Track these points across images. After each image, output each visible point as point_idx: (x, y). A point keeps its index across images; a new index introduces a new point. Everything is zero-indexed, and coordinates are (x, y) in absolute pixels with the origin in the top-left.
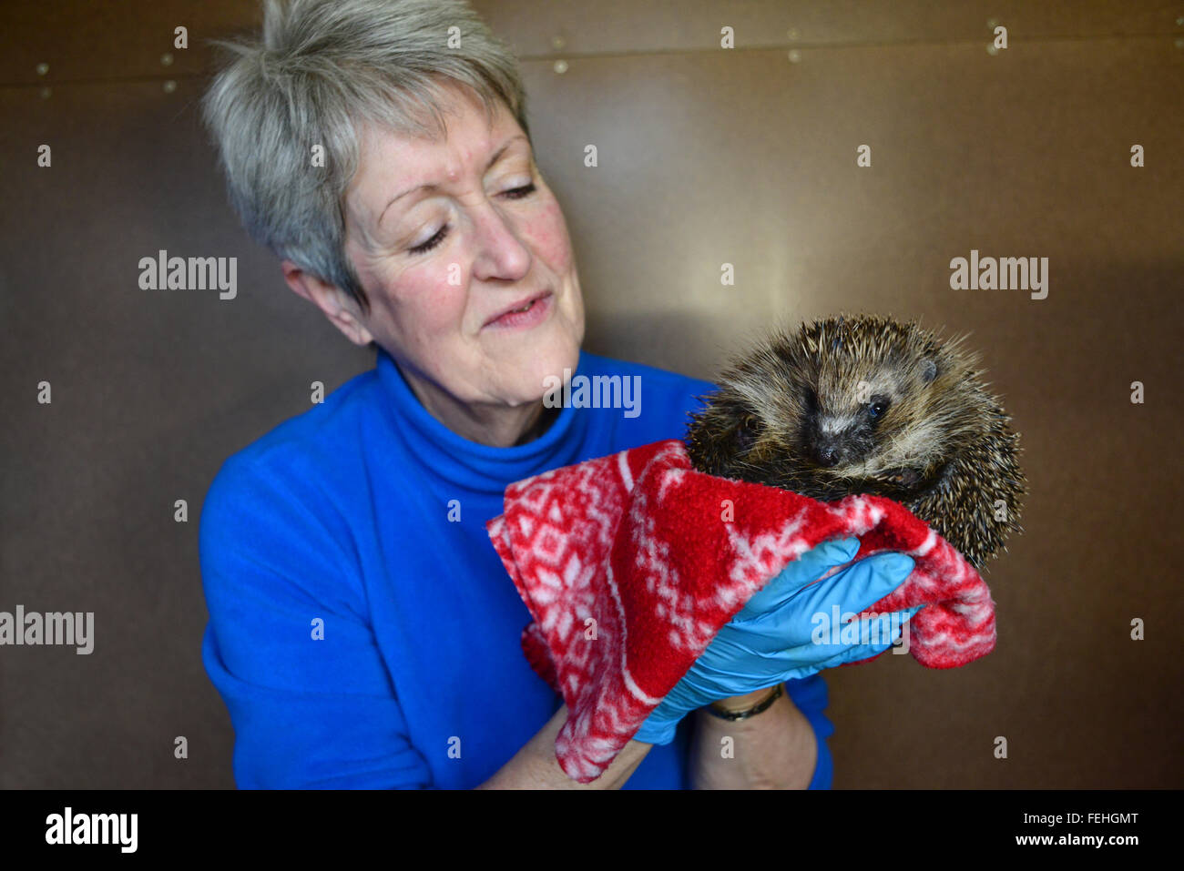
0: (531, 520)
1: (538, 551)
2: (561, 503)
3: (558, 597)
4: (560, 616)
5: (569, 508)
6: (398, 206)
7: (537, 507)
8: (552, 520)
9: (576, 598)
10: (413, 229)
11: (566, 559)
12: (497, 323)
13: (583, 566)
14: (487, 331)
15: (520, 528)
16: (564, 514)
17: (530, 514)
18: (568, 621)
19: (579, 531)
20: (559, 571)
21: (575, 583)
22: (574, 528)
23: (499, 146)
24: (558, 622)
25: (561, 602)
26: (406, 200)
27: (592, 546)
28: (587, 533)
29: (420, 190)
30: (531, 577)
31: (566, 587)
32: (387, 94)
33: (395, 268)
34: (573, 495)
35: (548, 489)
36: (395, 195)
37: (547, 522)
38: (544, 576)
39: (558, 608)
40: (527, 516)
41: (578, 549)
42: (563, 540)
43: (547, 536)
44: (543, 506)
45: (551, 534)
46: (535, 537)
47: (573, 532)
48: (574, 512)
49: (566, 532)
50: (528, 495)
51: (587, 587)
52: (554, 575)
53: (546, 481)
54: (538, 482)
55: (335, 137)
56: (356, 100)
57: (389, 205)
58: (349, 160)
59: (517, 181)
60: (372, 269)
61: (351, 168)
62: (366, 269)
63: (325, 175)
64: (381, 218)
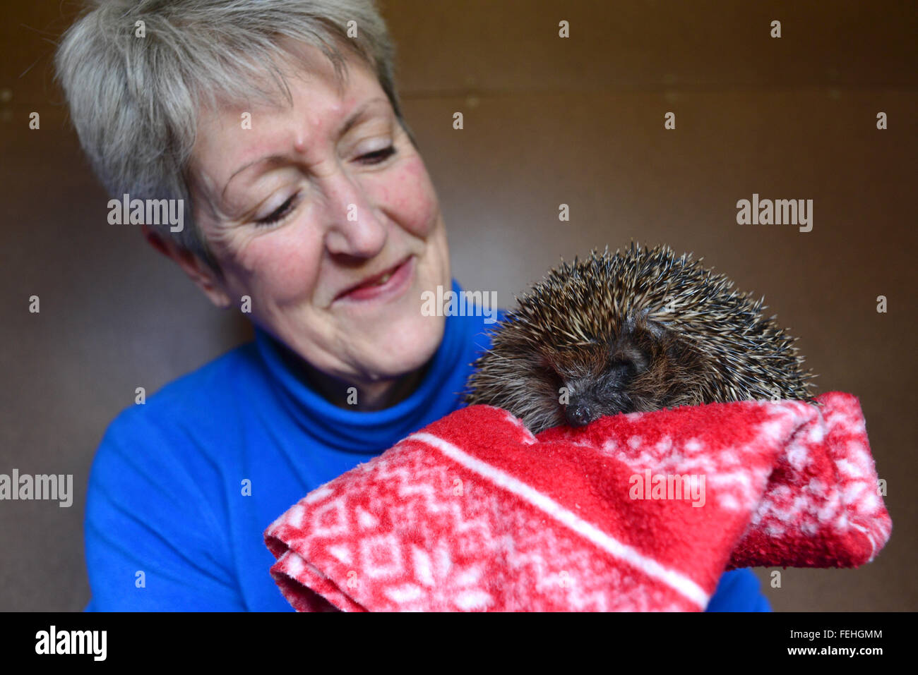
0: (345, 545)
1: (374, 572)
2: (365, 506)
5: (377, 503)
6: (241, 180)
7: (343, 528)
8: (366, 529)
9: (447, 593)
10: (259, 201)
11: (408, 558)
13: (430, 551)
14: (339, 304)
15: (336, 560)
16: (375, 513)
17: (338, 540)
19: (402, 518)
20: (409, 578)
21: (435, 577)
22: (394, 519)
23: (353, 110)
27: (424, 524)
28: (411, 515)
29: (265, 161)
32: (223, 58)
33: (243, 238)
34: (374, 490)
35: (340, 504)
36: (238, 167)
37: (363, 536)
38: (396, 595)
40: (335, 543)
41: (413, 539)
42: (392, 542)
43: (372, 550)
44: (347, 522)
45: (375, 545)
46: (361, 559)
47: (395, 525)
48: (384, 503)
49: (389, 531)
50: (316, 523)
51: (454, 569)
52: (407, 585)
53: (328, 499)
54: (317, 505)
55: (170, 106)
56: (192, 65)
57: (233, 176)
58: (186, 131)
59: (374, 145)
60: (220, 239)
61: (189, 138)
62: (215, 239)
63: (164, 144)
64: (225, 190)
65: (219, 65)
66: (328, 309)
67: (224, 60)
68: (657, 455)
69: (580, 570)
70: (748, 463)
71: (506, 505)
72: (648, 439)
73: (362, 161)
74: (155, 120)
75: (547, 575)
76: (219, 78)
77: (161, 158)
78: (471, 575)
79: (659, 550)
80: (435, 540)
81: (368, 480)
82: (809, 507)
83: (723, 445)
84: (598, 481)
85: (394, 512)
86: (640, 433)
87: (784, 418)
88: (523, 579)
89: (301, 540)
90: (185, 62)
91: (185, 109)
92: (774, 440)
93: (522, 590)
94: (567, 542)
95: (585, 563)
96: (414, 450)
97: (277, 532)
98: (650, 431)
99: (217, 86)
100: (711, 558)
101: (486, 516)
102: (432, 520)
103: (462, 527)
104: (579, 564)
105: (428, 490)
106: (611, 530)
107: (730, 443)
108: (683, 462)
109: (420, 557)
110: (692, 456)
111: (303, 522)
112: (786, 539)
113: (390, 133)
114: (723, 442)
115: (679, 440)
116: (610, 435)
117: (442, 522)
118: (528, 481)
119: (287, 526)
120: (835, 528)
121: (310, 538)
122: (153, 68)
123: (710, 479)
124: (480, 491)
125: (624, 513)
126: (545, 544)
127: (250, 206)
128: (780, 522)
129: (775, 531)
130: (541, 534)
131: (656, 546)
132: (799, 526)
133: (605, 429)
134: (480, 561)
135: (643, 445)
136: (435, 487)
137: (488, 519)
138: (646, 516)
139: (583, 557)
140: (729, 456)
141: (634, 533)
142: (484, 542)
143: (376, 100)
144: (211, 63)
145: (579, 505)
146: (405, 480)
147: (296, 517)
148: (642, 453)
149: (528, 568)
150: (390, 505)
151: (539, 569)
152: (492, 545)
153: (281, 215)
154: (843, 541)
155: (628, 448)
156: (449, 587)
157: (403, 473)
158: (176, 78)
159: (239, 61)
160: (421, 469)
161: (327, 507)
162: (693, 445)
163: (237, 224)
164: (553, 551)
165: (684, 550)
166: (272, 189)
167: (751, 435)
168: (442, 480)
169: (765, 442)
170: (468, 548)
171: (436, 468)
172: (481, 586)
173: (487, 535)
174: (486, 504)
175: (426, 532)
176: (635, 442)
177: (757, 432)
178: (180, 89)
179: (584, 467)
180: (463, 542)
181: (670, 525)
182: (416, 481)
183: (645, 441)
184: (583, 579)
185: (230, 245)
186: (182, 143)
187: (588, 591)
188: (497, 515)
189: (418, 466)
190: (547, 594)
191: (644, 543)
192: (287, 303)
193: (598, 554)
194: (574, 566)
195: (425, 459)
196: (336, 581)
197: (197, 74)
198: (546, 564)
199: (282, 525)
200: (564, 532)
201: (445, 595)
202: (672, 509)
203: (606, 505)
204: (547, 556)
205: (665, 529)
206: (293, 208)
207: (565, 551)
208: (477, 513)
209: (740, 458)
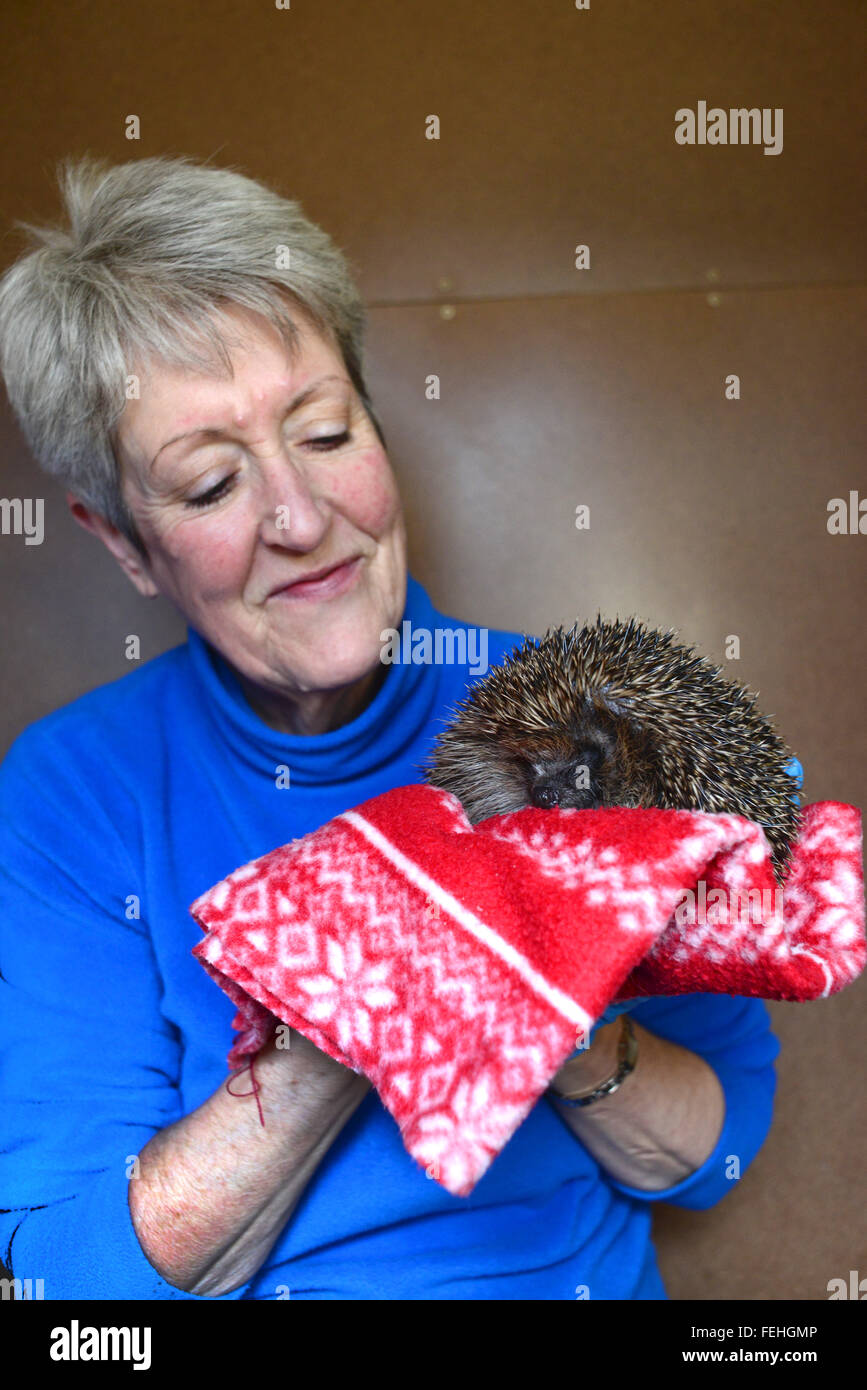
0: (262, 931)
1: (288, 961)
2: (285, 891)
3: (338, 1000)
4: (352, 1020)
5: (296, 890)
6: (173, 451)
7: (262, 913)
8: (285, 916)
9: (357, 988)
10: (190, 478)
11: (322, 948)
12: (285, 594)
13: (343, 944)
14: (273, 602)
15: (252, 947)
16: (293, 900)
17: (256, 926)
18: (363, 1019)
19: (318, 907)
20: (323, 969)
21: (348, 972)
22: (310, 908)
23: (304, 387)
24: (354, 1029)
25: (345, 1004)
26: (183, 444)
27: (338, 915)
28: (326, 904)
29: (200, 434)
30: (296, 997)
31: (340, 983)
33: (171, 519)
34: (295, 875)
35: (262, 887)
36: (170, 437)
37: (281, 922)
38: (310, 986)
39: (345, 1013)
40: (253, 929)
41: (327, 930)
42: (308, 931)
43: (289, 937)
44: (267, 907)
45: (292, 933)
46: (277, 946)
47: (312, 914)
48: (302, 889)
49: (305, 919)
50: (238, 906)
51: (364, 964)
52: (320, 977)
53: (251, 881)
54: (241, 885)
55: (101, 365)
56: (129, 323)
57: (163, 448)
58: (116, 393)
59: (326, 429)
60: (147, 517)
61: (119, 402)
62: (142, 516)
63: (93, 406)
64: (154, 462)
65: (157, 327)
66: (262, 605)
67: (163, 322)
68: (574, 858)
69: (477, 976)
70: (658, 881)
71: (415, 903)
72: (570, 838)
73: (311, 445)
74: (85, 379)
75: (444, 980)
76: (155, 340)
77: (88, 419)
78: (380, 972)
79: (547, 965)
80: (348, 932)
81: (292, 863)
82: (748, 932)
83: (636, 860)
84: (505, 882)
85: (312, 899)
86: (565, 830)
87: (709, 835)
88: (423, 983)
89: (221, 923)
90: (121, 318)
91: (116, 370)
92: (692, 858)
93: (421, 992)
94: (466, 947)
95: (482, 970)
96: (339, 833)
97: (199, 912)
98: (574, 831)
99: (152, 348)
100: (597, 980)
101: (398, 911)
102: (346, 912)
103: (375, 920)
104: (475, 971)
105: (346, 878)
106: (511, 938)
107: (644, 857)
108: (592, 873)
109: (334, 948)
110: (603, 867)
111: (226, 902)
112: (726, 965)
113: (347, 416)
114: (637, 856)
115: (598, 847)
116: (539, 828)
117: (357, 914)
118: (435, 879)
119: (210, 905)
120: (774, 958)
121: (230, 921)
122: (88, 321)
123: (614, 895)
124: (394, 884)
125: (524, 921)
126: (444, 947)
127: (181, 482)
128: (720, 947)
129: (716, 956)
130: (442, 935)
131: (546, 961)
132: (740, 952)
133: (535, 821)
134: (388, 957)
135: (565, 844)
136: (354, 876)
137: (398, 915)
138: (541, 928)
139: (480, 963)
140: (640, 872)
141: (530, 943)
142: (395, 939)
143: (332, 378)
144: (149, 323)
145: (481, 907)
146: (326, 865)
147: (219, 896)
148: (560, 853)
149: (428, 970)
150: (307, 893)
151: (438, 973)
152: (401, 942)
153: (214, 497)
154: (784, 973)
155: (551, 845)
156: (359, 982)
157: (325, 857)
158: (110, 334)
159: (178, 324)
160: (342, 854)
161: (250, 889)
162: (609, 855)
163: (166, 501)
164: (452, 955)
165: (571, 969)
166: (206, 465)
167: (669, 851)
168: (362, 868)
169: (682, 860)
170: (379, 943)
171: (358, 855)
172: (388, 984)
173: (397, 932)
174: (398, 899)
175: (339, 924)
176: (558, 840)
177: (676, 848)
178: (113, 348)
179: (496, 864)
180: (374, 936)
181: (561, 941)
182: (335, 868)
183: (567, 841)
184: (480, 986)
185: (156, 526)
186: (111, 405)
187: (482, 999)
188: (407, 912)
189: (340, 850)
190: (443, 1000)
191: (536, 957)
192: (214, 596)
193: (495, 962)
194: (472, 972)
195: (347, 844)
196: (250, 969)
197: (134, 335)
198: (444, 968)
199: (206, 904)
200: (465, 936)
201: (355, 990)
202: (567, 924)
203: (508, 908)
204: (446, 960)
205: (556, 945)
206: (229, 491)
207: (463, 955)
208: (390, 908)
209: (650, 875)
